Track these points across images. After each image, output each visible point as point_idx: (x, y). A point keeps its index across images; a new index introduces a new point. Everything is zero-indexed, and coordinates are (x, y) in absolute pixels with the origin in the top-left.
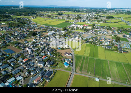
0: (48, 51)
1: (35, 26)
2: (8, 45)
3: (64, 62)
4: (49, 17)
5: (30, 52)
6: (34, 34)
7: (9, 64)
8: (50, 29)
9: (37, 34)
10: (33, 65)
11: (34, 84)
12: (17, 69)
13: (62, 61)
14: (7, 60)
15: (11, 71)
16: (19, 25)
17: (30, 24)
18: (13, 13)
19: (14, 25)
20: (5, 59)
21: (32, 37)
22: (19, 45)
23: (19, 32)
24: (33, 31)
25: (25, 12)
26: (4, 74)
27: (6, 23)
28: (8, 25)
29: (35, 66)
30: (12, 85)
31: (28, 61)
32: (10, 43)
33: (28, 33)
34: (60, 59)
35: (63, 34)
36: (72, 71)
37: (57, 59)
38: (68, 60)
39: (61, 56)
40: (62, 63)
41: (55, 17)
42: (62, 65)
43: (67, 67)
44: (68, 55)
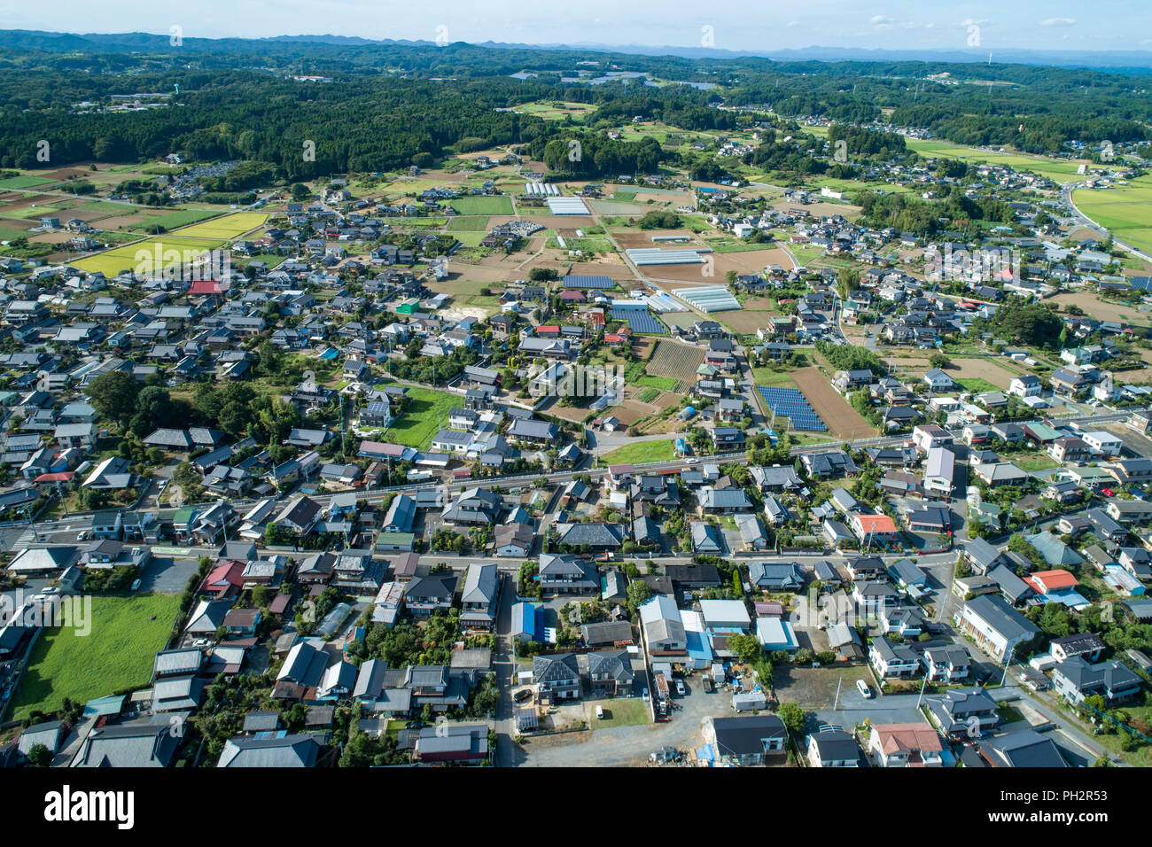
0: (1132, 541)
1: (1088, 256)
2: (800, 361)
5: (937, 470)
6: (1044, 332)
7: (751, 498)
9: (1072, 343)
10: (915, 593)
11: (861, 753)
12: (788, 558)
14: (756, 460)
15: (746, 546)
16: (941, 224)
17: (1039, 233)
18: (933, 119)
19: (905, 218)
20: (742, 448)
21: (1013, 356)
22: (875, 382)
23: (914, 281)
24: (1045, 297)
25: (1036, 112)
26: (701, 548)
27: (855, 190)
28: (861, 208)
29: (926, 614)
30: (713, 651)
31: (891, 543)
32: (821, 347)
33: (985, 310)
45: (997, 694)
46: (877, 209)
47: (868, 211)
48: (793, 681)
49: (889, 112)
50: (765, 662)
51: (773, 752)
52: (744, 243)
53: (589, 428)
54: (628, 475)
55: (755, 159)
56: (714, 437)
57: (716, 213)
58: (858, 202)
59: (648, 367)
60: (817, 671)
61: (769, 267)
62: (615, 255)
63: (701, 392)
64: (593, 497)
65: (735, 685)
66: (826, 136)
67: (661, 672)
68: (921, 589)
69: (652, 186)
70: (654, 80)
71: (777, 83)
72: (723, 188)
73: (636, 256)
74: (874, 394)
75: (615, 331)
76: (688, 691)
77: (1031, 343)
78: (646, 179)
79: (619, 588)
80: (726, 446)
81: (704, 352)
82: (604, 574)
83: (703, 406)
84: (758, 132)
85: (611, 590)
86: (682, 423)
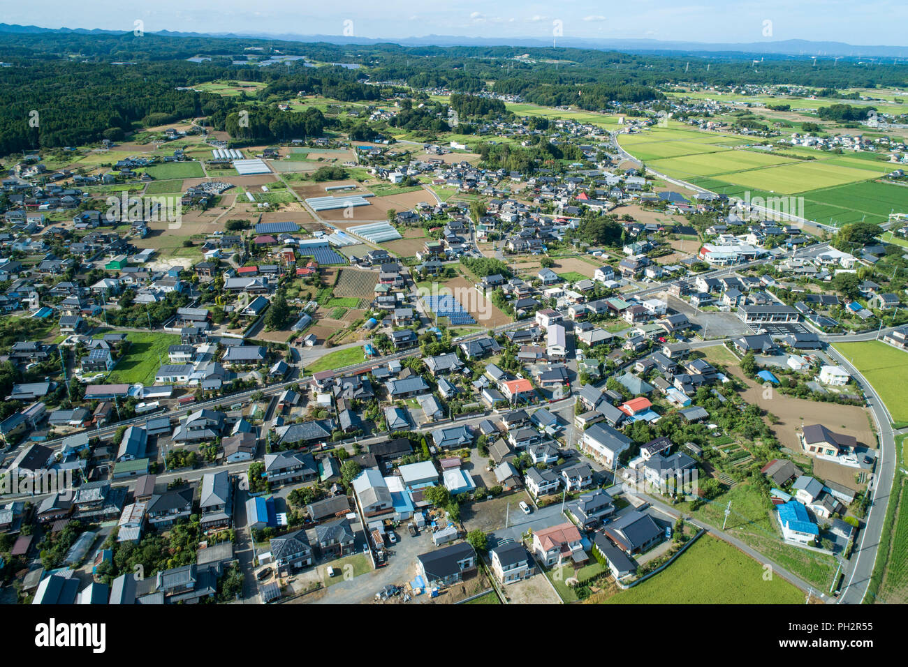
0: (680, 370)
1: (632, 180)
2: (451, 273)
3: (777, 493)
4: (753, 126)
5: (555, 341)
6: (611, 235)
7: (427, 382)
8: (732, 217)
9: (630, 241)
10: (551, 431)
11: (529, 554)
12: (460, 423)
13: (766, 483)
14: (427, 352)
15: (428, 419)
16: (536, 164)
17: (600, 166)
18: (522, 88)
19: (511, 161)
20: (416, 345)
21: (594, 254)
22: (506, 282)
23: (523, 206)
24: (609, 211)
25: (588, 81)
26: (395, 427)
27: (474, 143)
28: (480, 156)
29: (560, 445)
30: (413, 503)
31: (530, 398)
32: (464, 262)
33: (572, 223)
34: (756, 464)
35: (829, 278)
36: (836, 595)
37: (727, 451)
38: (825, 489)
39: (769, 437)
40: (764, 494)
41: (794, 135)
42: (758, 515)
43: (798, 545)
44: (836, 450)
45: (611, 491)
46: (491, 155)
47: (486, 158)
48: (476, 513)
49: (491, 84)
50: (453, 504)
51: (467, 569)
52: (398, 188)
53: (293, 346)
54: (330, 379)
55: (399, 122)
56: (394, 339)
57: (373, 165)
58: (478, 151)
59: (335, 291)
60: (491, 502)
61: (419, 204)
62: (297, 204)
63: (379, 306)
64: (303, 401)
65: (433, 526)
66: (449, 102)
67: (376, 529)
68: (554, 428)
69: (320, 147)
70: (311, 62)
71: (408, 63)
72: (377, 146)
73: (314, 204)
74: (506, 291)
75: (304, 265)
76: (398, 539)
77: (604, 244)
78: (315, 141)
79: (334, 469)
80: (403, 345)
81: (377, 275)
82: (320, 461)
83: (382, 316)
84: (398, 101)
85: (327, 472)
86: (368, 332)
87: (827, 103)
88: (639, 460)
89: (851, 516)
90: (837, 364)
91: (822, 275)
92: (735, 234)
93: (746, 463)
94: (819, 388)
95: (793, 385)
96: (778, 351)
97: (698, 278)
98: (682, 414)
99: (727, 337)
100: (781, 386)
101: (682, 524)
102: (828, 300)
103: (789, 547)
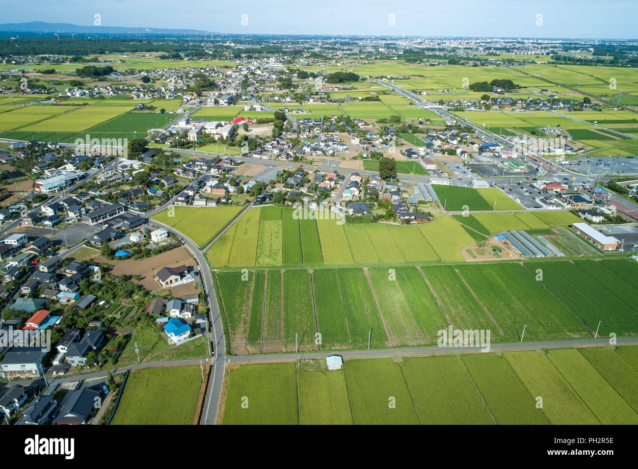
0: (60, 277)
3: (161, 320)
8: (48, 156)
13: (152, 318)
34: (140, 311)
35: (131, 178)
36: (213, 355)
37: (119, 313)
38: (184, 302)
39: (141, 290)
40: (153, 326)
41: (67, 90)
42: (155, 339)
43: (184, 342)
44: (179, 277)
45: (48, 392)
87: (80, 66)
88: (59, 357)
89: (202, 309)
90: (158, 228)
91: (126, 177)
92: (57, 167)
93: (134, 313)
94: (155, 247)
95: (141, 251)
96: (121, 235)
97: (42, 207)
98: (77, 306)
99: (84, 240)
100: (133, 255)
101: (112, 378)
102: (137, 192)
103: (180, 345)
